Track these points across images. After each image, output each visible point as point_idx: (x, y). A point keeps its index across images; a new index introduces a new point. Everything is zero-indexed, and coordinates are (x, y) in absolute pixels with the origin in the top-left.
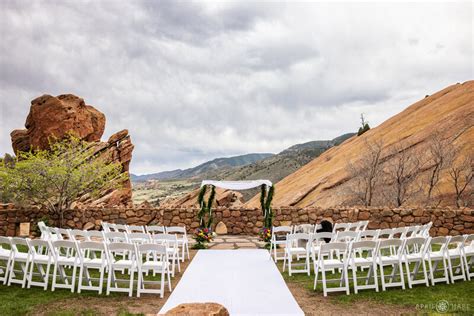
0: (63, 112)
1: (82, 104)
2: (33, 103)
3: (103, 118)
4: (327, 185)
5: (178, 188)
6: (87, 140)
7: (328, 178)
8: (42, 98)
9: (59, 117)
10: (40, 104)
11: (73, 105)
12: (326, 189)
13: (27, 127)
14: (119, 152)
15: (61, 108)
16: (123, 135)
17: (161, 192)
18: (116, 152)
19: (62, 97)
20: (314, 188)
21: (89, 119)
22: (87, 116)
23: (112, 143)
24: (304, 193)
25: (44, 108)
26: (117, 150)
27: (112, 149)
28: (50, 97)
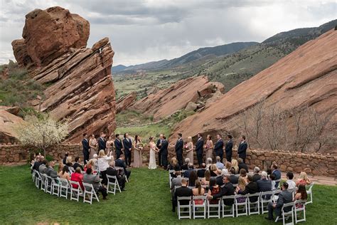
0: (52, 23)
1: (68, 15)
2: (27, 17)
3: (87, 25)
4: (292, 85)
5: (165, 78)
6: (74, 47)
7: (294, 77)
8: (34, 12)
9: (49, 28)
10: (33, 18)
11: (61, 16)
12: (289, 89)
13: (24, 37)
14: (102, 58)
15: (50, 20)
16: (104, 43)
17: (148, 82)
18: (99, 58)
19: (51, 10)
20: (280, 87)
21: (75, 27)
22: (73, 25)
23: (95, 50)
24: (270, 92)
25: (37, 21)
26: (100, 56)
27: (95, 56)
28: (40, 11)
